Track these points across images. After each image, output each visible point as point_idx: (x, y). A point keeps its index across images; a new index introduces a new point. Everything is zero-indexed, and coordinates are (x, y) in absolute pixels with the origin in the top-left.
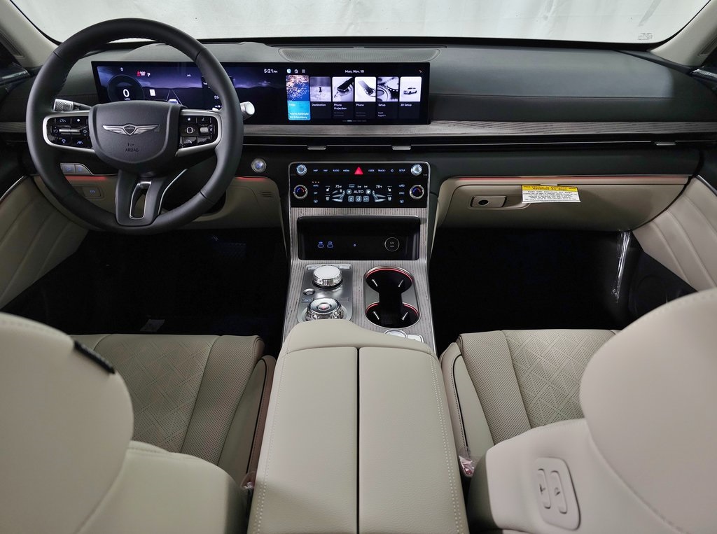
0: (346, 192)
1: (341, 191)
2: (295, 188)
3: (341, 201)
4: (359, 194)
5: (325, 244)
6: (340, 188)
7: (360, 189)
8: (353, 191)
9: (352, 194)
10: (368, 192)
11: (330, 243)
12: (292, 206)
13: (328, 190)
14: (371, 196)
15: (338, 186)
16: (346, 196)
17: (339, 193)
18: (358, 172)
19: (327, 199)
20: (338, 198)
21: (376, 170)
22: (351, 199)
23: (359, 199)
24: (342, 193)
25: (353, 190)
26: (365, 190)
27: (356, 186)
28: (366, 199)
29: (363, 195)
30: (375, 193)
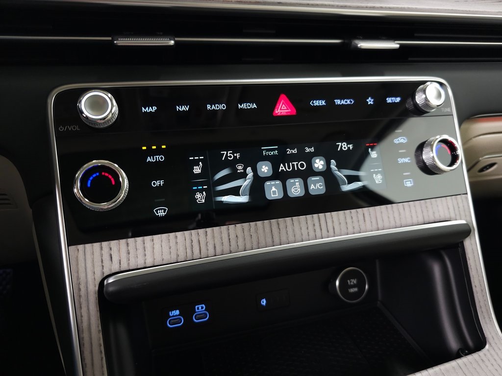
0: (255, 170)
1: (240, 168)
2: (79, 175)
3: (243, 199)
4: (295, 174)
5: (188, 313)
6: (236, 161)
7: (293, 158)
8: (275, 167)
9: (277, 175)
10: (319, 164)
11: (200, 308)
12: (70, 243)
13: (197, 170)
14: (327, 175)
15: (228, 154)
16: (259, 183)
17: (234, 176)
18: (282, 109)
19: (200, 198)
20: (235, 191)
21: (330, 102)
22: (273, 191)
23: (296, 189)
24: (244, 175)
25: (275, 162)
26: (309, 159)
27: (282, 152)
28: (317, 186)
29: (306, 174)
30: (340, 167)
